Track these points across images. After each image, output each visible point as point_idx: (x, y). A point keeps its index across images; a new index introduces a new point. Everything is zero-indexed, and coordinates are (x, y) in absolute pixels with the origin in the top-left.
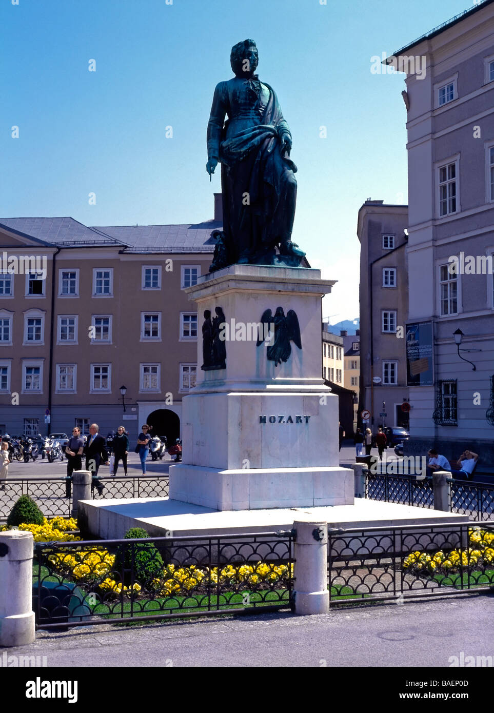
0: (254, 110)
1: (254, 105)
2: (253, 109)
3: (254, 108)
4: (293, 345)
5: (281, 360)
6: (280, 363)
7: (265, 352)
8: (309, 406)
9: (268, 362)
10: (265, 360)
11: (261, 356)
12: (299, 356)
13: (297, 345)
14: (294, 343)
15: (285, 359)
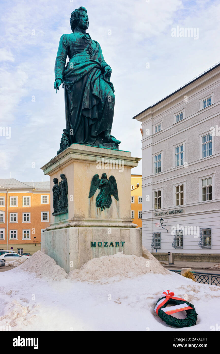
0: (87, 50)
1: (86, 48)
2: (85, 50)
5: (105, 207)
6: (105, 209)
7: (95, 201)
8: (124, 236)
9: (96, 208)
10: (94, 207)
11: (91, 204)
12: (117, 205)
14: (114, 197)
15: (108, 206)
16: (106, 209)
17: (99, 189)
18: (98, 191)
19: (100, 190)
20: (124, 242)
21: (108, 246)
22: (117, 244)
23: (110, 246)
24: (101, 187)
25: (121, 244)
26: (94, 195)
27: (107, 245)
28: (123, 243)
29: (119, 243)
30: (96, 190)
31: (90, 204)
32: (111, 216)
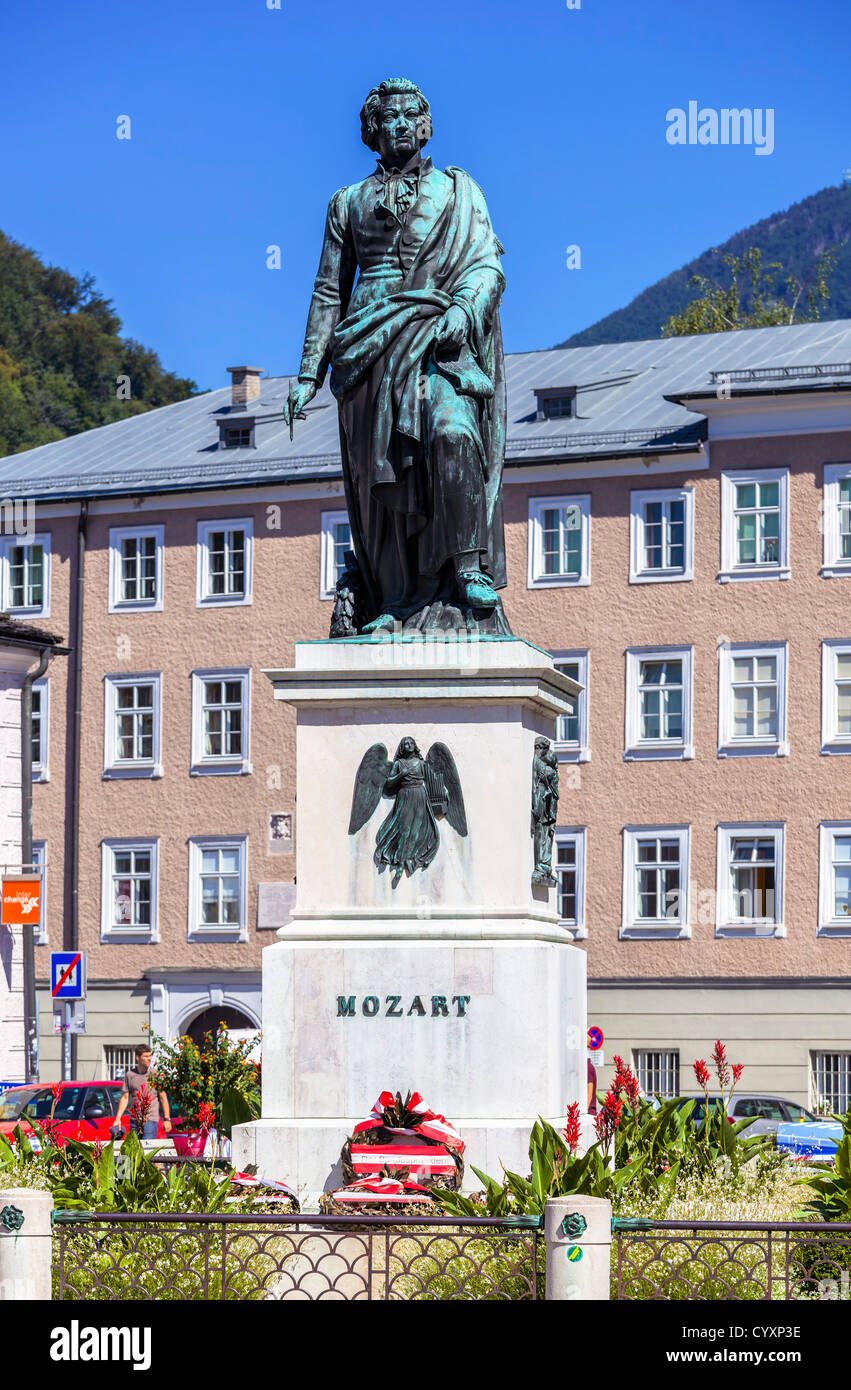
0: (393, 254)
1: (391, 244)
3: (390, 250)
4: (443, 826)
5: (411, 864)
6: (409, 872)
8: (468, 973)
11: (361, 854)
12: (462, 853)
13: (455, 828)
14: (447, 824)
15: (423, 862)
17: (391, 797)
18: (385, 805)
20: (467, 999)
21: (401, 1012)
22: (439, 1006)
23: (410, 1013)
24: (392, 790)
25: (453, 1008)
26: (370, 821)
27: (397, 1010)
28: (462, 1001)
29: (445, 999)
30: (378, 801)
31: (357, 855)
32: (437, 897)
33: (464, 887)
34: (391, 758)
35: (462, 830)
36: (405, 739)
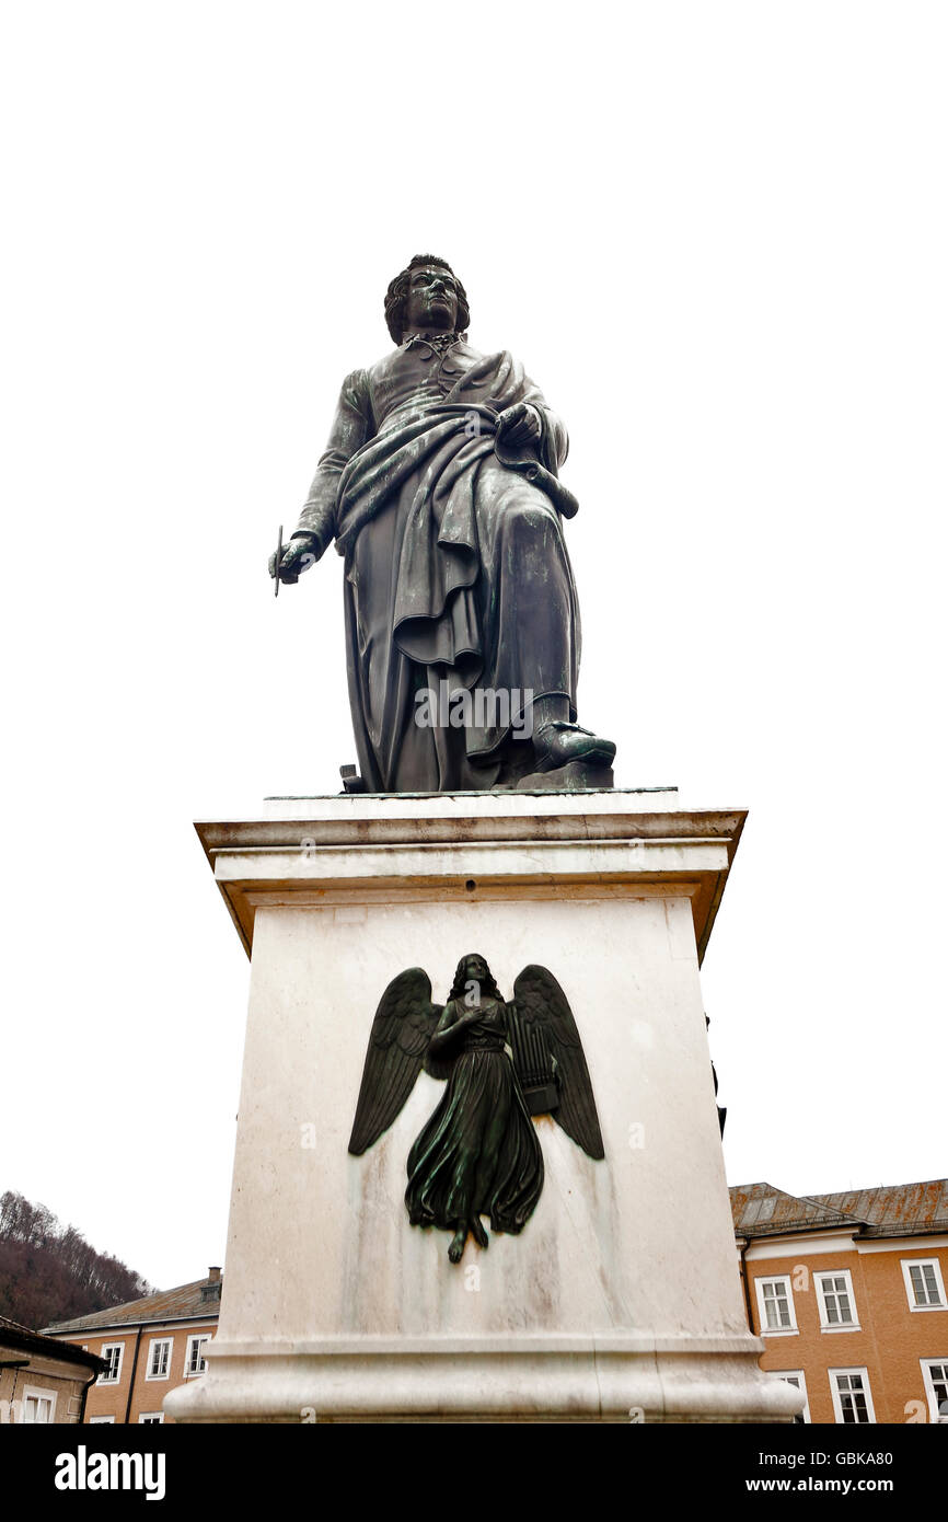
0: (427, 384)
1: (426, 377)
2: (422, 386)
3: (425, 381)
4: (550, 1138)
5: (486, 1223)
6: (483, 1242)
9: (412, 1236)
10: (393, 1229)
11: (370, 1203)
12: (595, 1200)
13: (578, 1142)
14: (558, 1131)
15: (513, 1219)
16: (502, 1243)
17: (437, 1076)
18: (427, 1093)
19: (440, 1087)
24: (441, 1060)
26: (393, 1128)
30: (412, 1085)
31: (364, 1207)
32: (546, 1308)
33: (604, 1281)
34: (440, 995)
35: (591, 1143)
36: (465, 959)
